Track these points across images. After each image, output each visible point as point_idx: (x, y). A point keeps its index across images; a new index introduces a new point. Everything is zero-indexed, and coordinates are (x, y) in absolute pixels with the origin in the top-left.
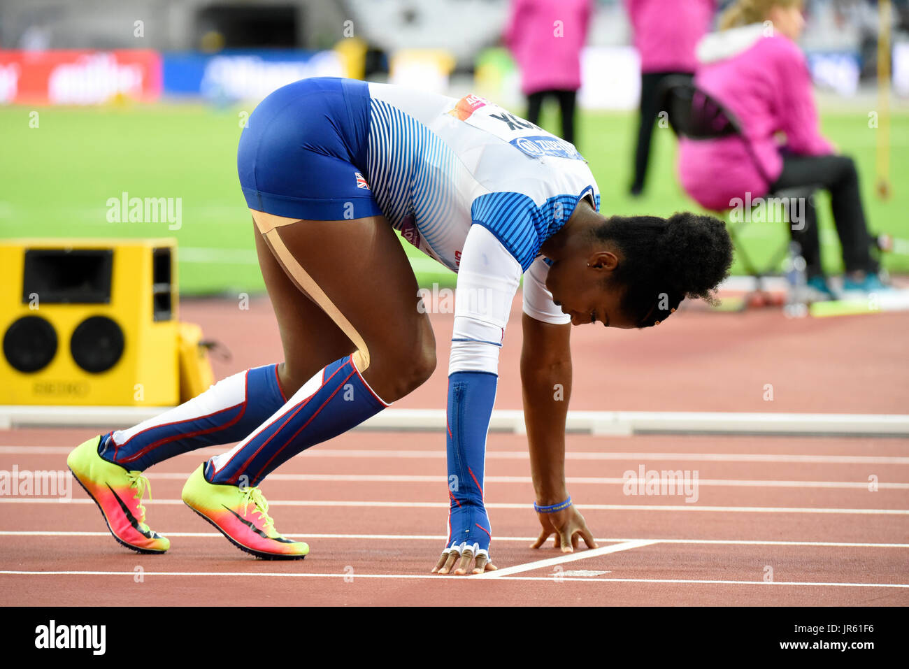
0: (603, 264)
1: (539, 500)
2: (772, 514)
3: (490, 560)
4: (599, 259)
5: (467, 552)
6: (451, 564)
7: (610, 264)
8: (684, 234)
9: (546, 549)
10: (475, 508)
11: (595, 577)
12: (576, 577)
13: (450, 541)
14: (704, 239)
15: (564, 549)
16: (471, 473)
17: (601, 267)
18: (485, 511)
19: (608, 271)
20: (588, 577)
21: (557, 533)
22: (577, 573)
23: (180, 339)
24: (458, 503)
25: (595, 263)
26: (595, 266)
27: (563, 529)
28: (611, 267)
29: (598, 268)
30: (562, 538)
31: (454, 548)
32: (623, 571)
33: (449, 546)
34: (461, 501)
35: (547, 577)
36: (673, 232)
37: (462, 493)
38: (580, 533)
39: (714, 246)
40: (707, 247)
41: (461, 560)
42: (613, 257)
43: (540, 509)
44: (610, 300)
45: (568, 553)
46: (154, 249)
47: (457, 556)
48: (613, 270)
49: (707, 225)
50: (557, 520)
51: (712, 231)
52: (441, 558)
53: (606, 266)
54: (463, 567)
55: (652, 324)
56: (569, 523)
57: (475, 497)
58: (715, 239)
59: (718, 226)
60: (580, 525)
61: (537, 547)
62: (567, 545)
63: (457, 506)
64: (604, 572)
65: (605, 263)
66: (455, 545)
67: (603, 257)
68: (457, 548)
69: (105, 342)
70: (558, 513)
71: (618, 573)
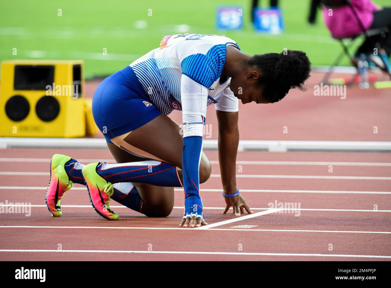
0: (253, 77)
1: (225, 192)
2: (338, 194)
3: (204, 220)
4: (251, 75)
5: (194, 217)
6: (188, 222)
7: (256, 76)
8: (287, 61)
9: (229, 214)
10: (195, 197)
11: (250, 229)
12: (242, 229)
13: (185, 213)
14: (296, 62)
15: (236, 214)
16: (192, 181)
17: (252, 78)
18: (200, 198)
19: (255, 80)
20: (247, 229)
21: (233, 206)
22: (243, 226)
23: (85, 106)
24: (187, 195)
25: (249, 77)
26: (250, 78)
27: (235, 205)
28: (257, 78)
29: (251, 79)
30: (235, 208)
31: (188, 215)
32: (263, 225)
33: (185, 215)
34: (189, 194)
35: (229, 228)
36: (282, 60)
37: (189, 191)
38: (243, 206)
39: (301, 65)
40: (298, 66)
41: (192, 221)
42: (257, 74)
43: (225, 196)
44: (258, 92)
45: (238, 217)
46: (73, 65)
47: (189, 219)
48: (258, 79)
49: (297, 56)
50: (233, 200)
51: (300, 58)
52: (182, 220)
53: (254, 78)
54: (193, 223)
55: (278, 101)
56: (238, 202)
57: (195, 192)
58: (301, 62)
59: (302, 55)
60: (243, 202)
61: (225, 213)
62: (237, 212)
63: (188, 197)
64: (255, 226)
65: (254, 77)
66: (188, 214)
67: (253, 74)
68: (189, 215)
69: (51, 108)
70: (233, 198)
71: (261, 226)
